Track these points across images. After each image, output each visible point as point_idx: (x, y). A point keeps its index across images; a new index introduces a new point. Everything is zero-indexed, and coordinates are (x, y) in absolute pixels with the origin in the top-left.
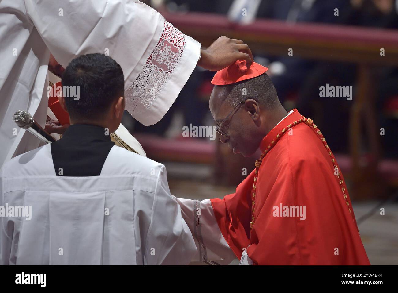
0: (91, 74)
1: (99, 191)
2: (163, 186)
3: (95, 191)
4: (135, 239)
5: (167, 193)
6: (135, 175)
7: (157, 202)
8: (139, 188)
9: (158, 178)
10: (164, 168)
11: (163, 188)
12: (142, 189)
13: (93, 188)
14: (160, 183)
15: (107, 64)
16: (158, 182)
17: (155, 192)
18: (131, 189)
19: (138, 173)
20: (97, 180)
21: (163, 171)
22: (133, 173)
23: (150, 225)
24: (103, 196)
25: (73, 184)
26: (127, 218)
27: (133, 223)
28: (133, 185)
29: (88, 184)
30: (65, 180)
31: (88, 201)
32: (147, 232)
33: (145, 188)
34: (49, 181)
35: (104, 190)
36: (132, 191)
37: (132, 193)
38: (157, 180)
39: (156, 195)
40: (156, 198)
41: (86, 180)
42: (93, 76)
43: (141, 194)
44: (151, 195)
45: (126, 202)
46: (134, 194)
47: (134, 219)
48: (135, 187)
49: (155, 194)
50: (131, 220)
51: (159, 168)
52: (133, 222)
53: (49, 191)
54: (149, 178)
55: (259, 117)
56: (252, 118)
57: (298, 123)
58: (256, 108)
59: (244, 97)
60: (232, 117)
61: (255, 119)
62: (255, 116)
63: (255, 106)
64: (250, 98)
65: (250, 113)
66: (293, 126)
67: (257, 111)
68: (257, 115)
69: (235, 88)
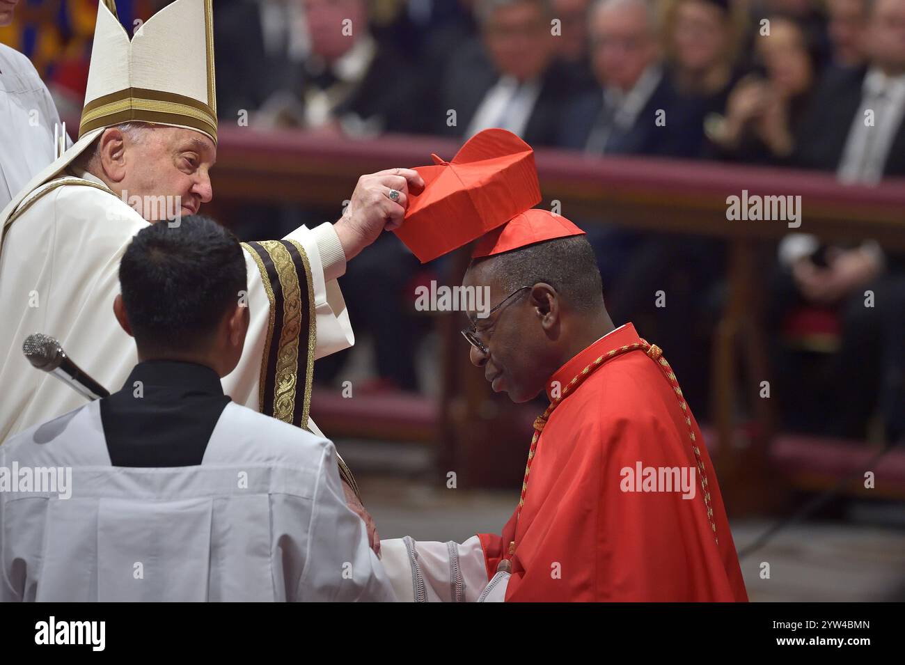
0: (179, 258)
1: (200, 496)
2: (330, 485)
3: (190, 497)
4: (275, 593)
5: (338, 499)
6: (273, 464)
7: (319, 518)
8: (282, 490)
9: (320, 468)
10: (331, 449)
11: (329, 488)
12: (288, 492)
13: (187, 492)
14: (324, 479)
15: (211, 238)
16: (321, 476)
17: (314, 498)
18: (266, 491)
19: (279, 459)
20: (196, 473)
21: (329, 454)
22: (269, 459)
23: (303, 565)
24: (208, 506)
25: (147, 483)
26: (258, 551)
27: (271, 562)
28: (268, 483)
29: (178, 482)
30: (129, 474)
31: (177, 519)
32: (299, 578)
33: (294, 489)
34: (98, 477)
35: (209, 495)
36: (267, 496)
37: (267, 500)
38: (319, 472)
39: (316, 503)
40: (316, 509)
41: (174, 476)
42: (182, 262)
43: (286, 501)
44: (305, 503)
45: (255, 518)
46: (271, 502)
47: (271, 554)
48: (272, 488)
49: (314, 501)
50: (264, 555)
51: (321, 447)
52: (269, 560)
53: (97, 496)
54: (302, 469)
55: (557, 322)
56: (541, 323)
57: (631, 349)
58: (553, 303)
59: (532, 277)
60: (501, 313)
61: (546, 325)
62: (547, 319)
63: (550, 299)
64: (543, 281)
65: (538, 312)
66: (620, 353)
67: (553, 310)
68: (551, 318)
69: (518, 256)
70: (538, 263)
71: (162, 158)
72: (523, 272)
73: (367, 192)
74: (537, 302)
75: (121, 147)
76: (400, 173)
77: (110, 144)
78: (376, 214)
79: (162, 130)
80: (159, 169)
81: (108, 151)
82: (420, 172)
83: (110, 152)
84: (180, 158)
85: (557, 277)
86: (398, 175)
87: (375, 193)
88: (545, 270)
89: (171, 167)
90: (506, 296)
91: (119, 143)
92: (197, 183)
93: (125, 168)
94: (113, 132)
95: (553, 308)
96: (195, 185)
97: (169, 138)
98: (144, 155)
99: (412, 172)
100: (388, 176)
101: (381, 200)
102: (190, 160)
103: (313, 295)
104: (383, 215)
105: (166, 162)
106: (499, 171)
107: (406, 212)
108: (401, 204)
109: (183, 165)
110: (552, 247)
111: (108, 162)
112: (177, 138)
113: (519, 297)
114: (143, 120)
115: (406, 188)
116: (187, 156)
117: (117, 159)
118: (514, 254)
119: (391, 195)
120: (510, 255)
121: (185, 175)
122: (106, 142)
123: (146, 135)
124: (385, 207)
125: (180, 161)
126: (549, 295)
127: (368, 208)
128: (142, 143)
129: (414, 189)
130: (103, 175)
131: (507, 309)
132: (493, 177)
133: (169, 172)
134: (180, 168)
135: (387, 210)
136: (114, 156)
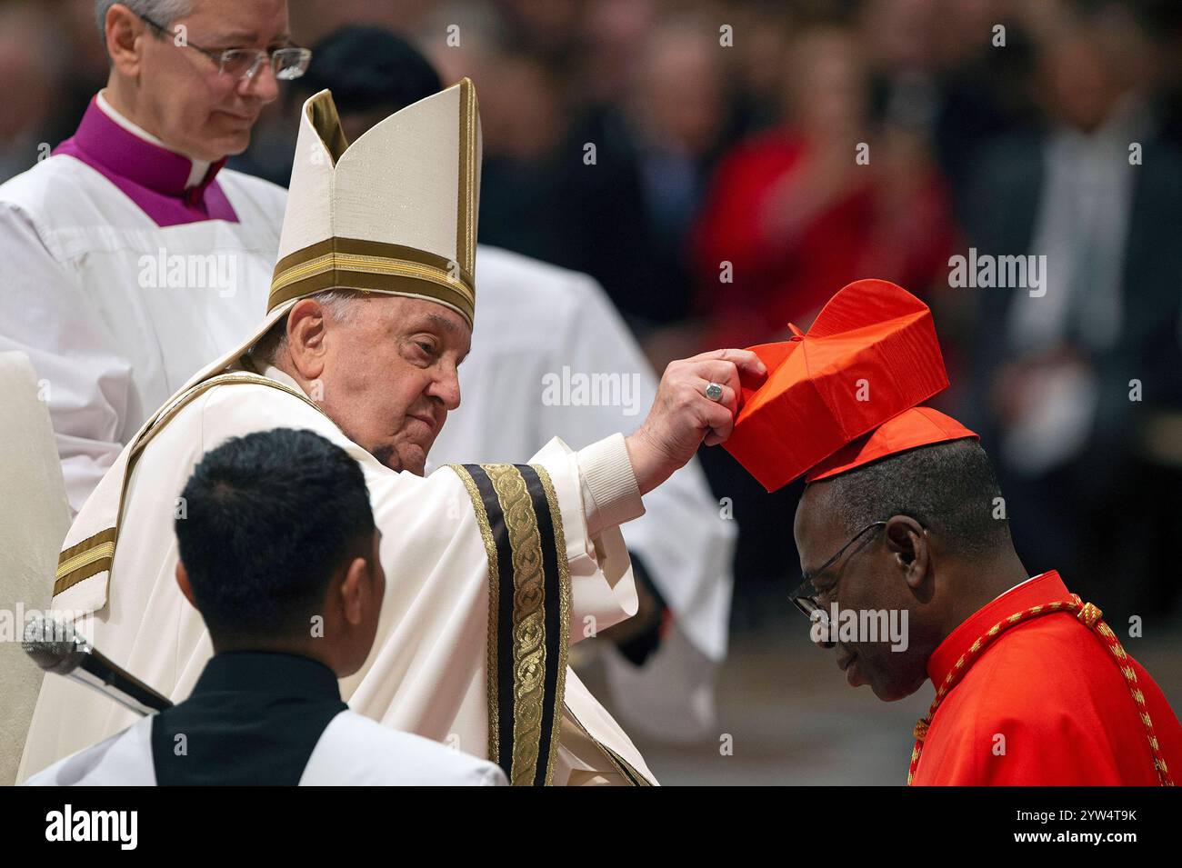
0: (253, 495)
10: (496, 777)
15: (305, 461)
42: (257, 500)
51: (479, 775)
55: (928, 573)
56: (905, 577)
57: (1047, 612)
58: (918, 545)
59: (886, 508)
60: (844, 565)
61: (913, 580)
62: (913, 570)
63: (914, 540)
64: (904, 513)
65: (899, 561)
66: (1028, 619)
67: (919, 558)
68: (918, 569)
69: (866, 476)
70: (894, 485)
71: (380, 343)
72: (873, 500)
73: (673, 388)
74: (896, 545)
75: (319, 328)
76: (726, 357)
77: (303, 323)
78: (686, 423)
79: (381, 301)
80: (375, 359)
81: (299, 333)
82: (759, 353)
83: (302, 334)
84: (410, 343)
85: (924, 505)
86: (723, 360)
87: (684, 389)
88: (905, 496)
89: (394, 356)
90: (849, 539)
91: (317, 322)
92: (436, 382)
93: (325, 357)
94: (308, 304)
95: (919, 553)
96: (434, 383)
97: (392, 313)
98: (352, 340)
99: (745, 355)
100: (705, 363)
101: (691, 401)
102: (426, 347)
103: (563, 543)
104: (695, 423)
105: (387, 349)
106: (870, 345)
107: (735, 417)
108: (727, 405)
109: (413, 354)
110: (916, 459)
111: (298, 350)
112: (404, 312)
113: (870, 538)
114: (351, 285)
115: (736, 380)
116: (420, 340)
117: (315, 346)
118: (860, 474)
119: (709, 392)
120: (854, 475)
121: (417, 369)
122: (297, 319)
123: (357, 308)
124: (699, 411)
125: (408, 348)
126: (912, 534)
127: (673, 413)
128: (351, 321)
129: (749, 380)
130: (294, 369)
131: (852, 559)
132: (859, 355)
133: (390, 364)
134: (408, 358)
135: (703, 417)
136: (310, 342)
